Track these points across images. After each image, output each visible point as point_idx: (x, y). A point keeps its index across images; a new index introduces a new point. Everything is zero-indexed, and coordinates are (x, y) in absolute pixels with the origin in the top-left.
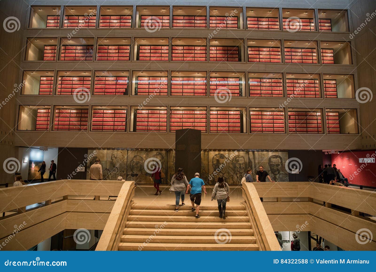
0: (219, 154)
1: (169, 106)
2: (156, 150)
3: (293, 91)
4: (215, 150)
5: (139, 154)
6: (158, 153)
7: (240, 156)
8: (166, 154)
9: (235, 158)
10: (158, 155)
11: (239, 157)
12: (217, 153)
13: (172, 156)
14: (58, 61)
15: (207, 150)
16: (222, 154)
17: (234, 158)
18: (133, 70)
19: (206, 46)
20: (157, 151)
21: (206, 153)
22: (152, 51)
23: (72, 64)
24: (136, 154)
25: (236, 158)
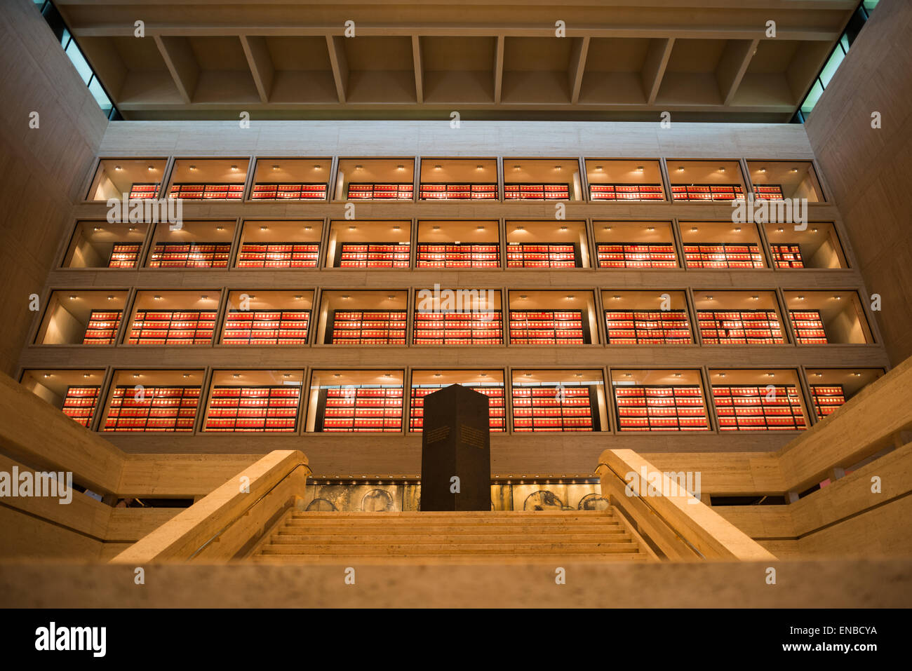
0: (540, 491)
1: (408, 368)
2: (373, 482)
3: (716, 339)
4: (529, 482)
5: (325, 495)
6: (377, 492)
7: (597, 497)
8: (397, 494)
9: (584, 501)
10: (378, 496)
11: (594, 499)
12: (535, 488)
13: (414, 498)
14: (141, 269)
15: (509, 483)
16: (548, 492)
17: (582, 503)
18: (325, 287)
19: (499, 244)
20: (375, 487)
21: (507, 489)
22: (372, 255)
23: (174, 274)
24: (317, 496)
25: (586, 503)
